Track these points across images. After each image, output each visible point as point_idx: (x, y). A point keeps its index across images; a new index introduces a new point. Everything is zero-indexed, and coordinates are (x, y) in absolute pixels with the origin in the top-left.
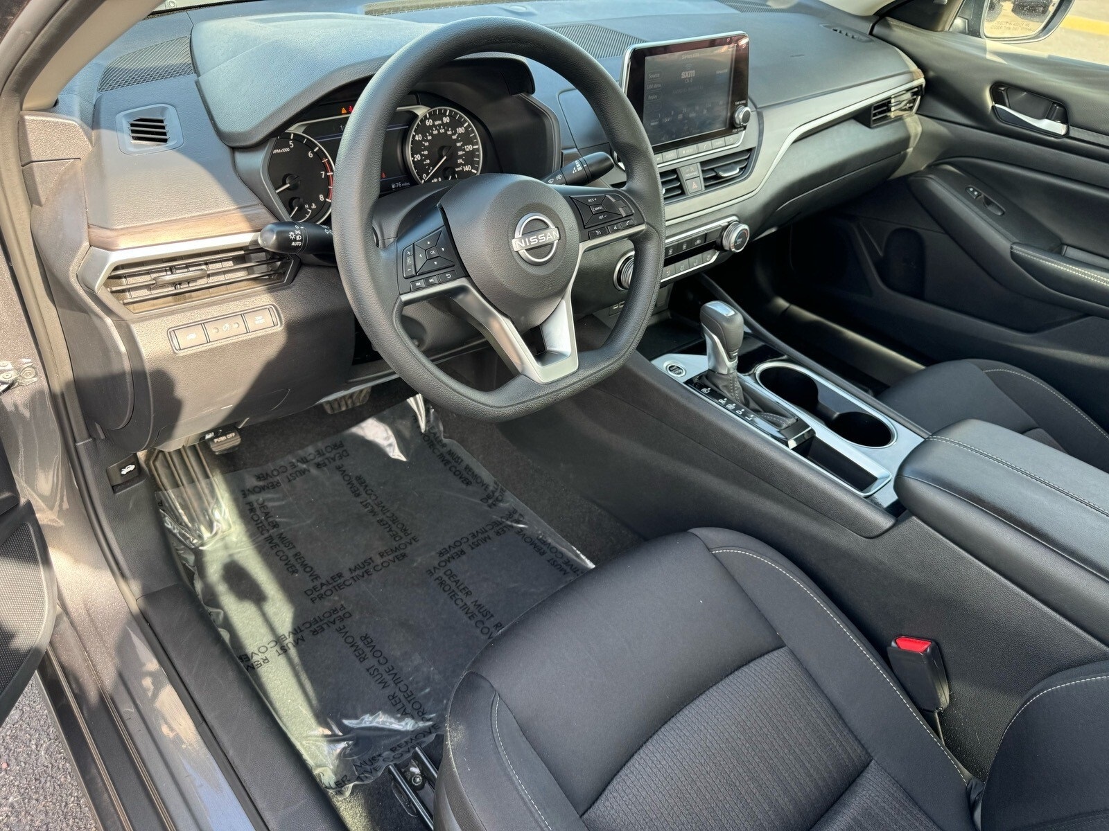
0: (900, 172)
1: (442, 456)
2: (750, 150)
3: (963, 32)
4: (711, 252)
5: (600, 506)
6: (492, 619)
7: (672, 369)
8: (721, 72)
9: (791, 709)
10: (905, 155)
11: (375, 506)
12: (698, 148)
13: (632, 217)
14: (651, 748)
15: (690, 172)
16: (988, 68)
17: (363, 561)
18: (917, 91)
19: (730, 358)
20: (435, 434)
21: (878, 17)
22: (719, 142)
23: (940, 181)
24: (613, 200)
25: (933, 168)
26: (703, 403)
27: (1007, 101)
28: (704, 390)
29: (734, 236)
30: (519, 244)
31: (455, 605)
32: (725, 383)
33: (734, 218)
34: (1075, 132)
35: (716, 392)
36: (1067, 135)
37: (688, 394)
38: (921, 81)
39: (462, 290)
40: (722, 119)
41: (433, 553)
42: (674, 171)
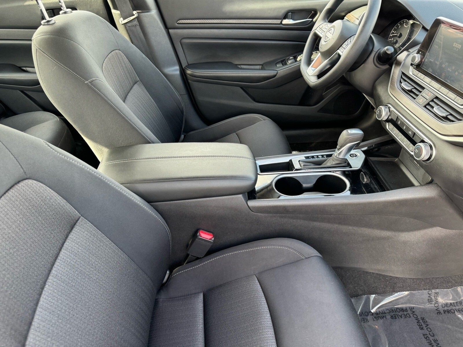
12: (440, 88)
22: (452, 95)
42: (423, 88)
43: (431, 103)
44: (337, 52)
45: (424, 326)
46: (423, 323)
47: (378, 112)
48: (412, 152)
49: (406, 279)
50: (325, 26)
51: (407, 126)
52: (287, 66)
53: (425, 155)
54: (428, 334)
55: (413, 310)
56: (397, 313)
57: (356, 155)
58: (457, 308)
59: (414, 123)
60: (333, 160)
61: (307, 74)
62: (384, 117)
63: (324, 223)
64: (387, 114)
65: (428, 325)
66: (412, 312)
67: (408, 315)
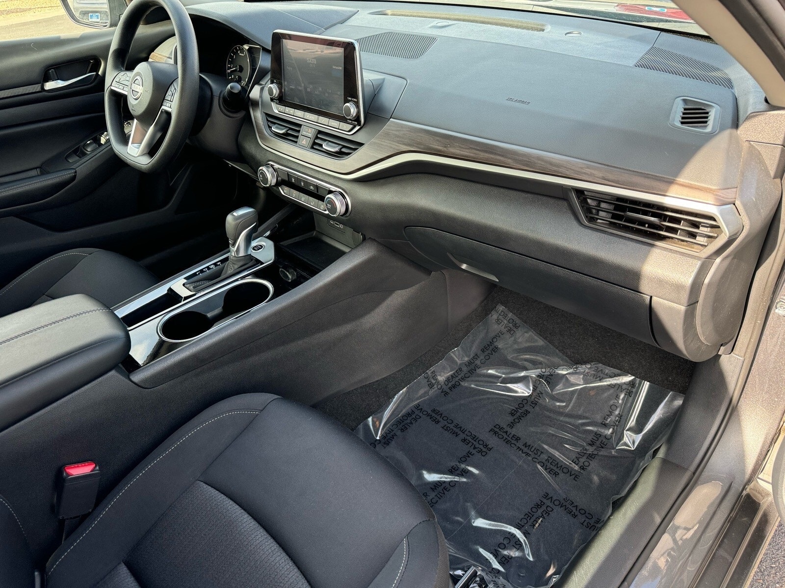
2: (361, 144)
12: (318, 119)
15: (306, 132)
22: (334, 123)
40: (337, 105)
42: (300, 126)
43: (317, 141)
44: (163, 109)
45: (438, 417)
46: (436, 416)
47: (261, 176)
48: (325, 210)
49: (394, 374)
50: (124, 77)
51: (304, 182)
52: (88, 157)
53: (340, 208)
54: (446, 423)
55: (420, 407)
56: (405, 422)
57: (260, 246)
58: (460, 377)
59: (311, 174)
60: (233, 263)
61: (131, 155)
62: (271, 181)
63: (263, 354)
64: (273, 175)
65: (442, 414)
66: (419, 411)
67: (418, 417)
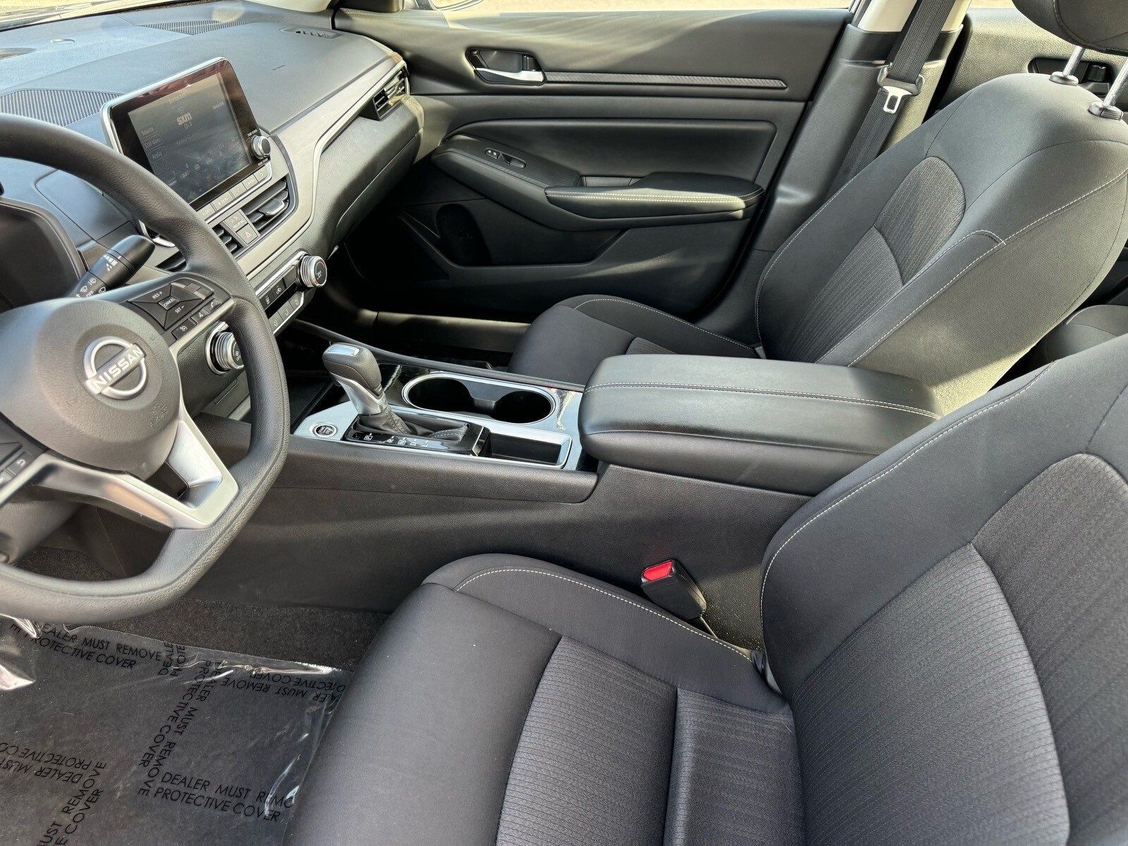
0: (421, 154)
1: (77, 652)
2: (284, 179)
3: (415, 8)
4: (296, 295)
5: (304, 606)
6: (250, 793)
7: (320, 431)
8: (218, 106)
9: (599, 691)
10: (419, 136)
11: (21, 760)
12: (231, 194)
13: (213, 297)
14: (508, 819)
15: (236, 223)
16: (457, 37)
17: (45, 833)
18: (403, 74)
19: (377, 395)
20: (53, 632)
21: (333, 11)
22: (250, 181)
23: (461, 152)
24: (182, 286)
25: (447, 141)
26: (373, 453)
27: (483, 63)
28: (367, 438)
29: (312, 271)
30: (97, 383)
31: (197, 808)
32: (384, 422)
33: (302, 253)
34: (551, 77)
35: (380, 434)
36: (545, 81)
37: (353, 450)
38: (402, 63)
39: (48, 470)
40: (241, 155)
41: (135, 768)
43: (257, 218)
